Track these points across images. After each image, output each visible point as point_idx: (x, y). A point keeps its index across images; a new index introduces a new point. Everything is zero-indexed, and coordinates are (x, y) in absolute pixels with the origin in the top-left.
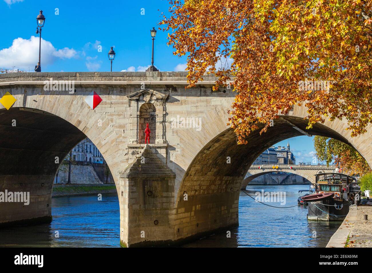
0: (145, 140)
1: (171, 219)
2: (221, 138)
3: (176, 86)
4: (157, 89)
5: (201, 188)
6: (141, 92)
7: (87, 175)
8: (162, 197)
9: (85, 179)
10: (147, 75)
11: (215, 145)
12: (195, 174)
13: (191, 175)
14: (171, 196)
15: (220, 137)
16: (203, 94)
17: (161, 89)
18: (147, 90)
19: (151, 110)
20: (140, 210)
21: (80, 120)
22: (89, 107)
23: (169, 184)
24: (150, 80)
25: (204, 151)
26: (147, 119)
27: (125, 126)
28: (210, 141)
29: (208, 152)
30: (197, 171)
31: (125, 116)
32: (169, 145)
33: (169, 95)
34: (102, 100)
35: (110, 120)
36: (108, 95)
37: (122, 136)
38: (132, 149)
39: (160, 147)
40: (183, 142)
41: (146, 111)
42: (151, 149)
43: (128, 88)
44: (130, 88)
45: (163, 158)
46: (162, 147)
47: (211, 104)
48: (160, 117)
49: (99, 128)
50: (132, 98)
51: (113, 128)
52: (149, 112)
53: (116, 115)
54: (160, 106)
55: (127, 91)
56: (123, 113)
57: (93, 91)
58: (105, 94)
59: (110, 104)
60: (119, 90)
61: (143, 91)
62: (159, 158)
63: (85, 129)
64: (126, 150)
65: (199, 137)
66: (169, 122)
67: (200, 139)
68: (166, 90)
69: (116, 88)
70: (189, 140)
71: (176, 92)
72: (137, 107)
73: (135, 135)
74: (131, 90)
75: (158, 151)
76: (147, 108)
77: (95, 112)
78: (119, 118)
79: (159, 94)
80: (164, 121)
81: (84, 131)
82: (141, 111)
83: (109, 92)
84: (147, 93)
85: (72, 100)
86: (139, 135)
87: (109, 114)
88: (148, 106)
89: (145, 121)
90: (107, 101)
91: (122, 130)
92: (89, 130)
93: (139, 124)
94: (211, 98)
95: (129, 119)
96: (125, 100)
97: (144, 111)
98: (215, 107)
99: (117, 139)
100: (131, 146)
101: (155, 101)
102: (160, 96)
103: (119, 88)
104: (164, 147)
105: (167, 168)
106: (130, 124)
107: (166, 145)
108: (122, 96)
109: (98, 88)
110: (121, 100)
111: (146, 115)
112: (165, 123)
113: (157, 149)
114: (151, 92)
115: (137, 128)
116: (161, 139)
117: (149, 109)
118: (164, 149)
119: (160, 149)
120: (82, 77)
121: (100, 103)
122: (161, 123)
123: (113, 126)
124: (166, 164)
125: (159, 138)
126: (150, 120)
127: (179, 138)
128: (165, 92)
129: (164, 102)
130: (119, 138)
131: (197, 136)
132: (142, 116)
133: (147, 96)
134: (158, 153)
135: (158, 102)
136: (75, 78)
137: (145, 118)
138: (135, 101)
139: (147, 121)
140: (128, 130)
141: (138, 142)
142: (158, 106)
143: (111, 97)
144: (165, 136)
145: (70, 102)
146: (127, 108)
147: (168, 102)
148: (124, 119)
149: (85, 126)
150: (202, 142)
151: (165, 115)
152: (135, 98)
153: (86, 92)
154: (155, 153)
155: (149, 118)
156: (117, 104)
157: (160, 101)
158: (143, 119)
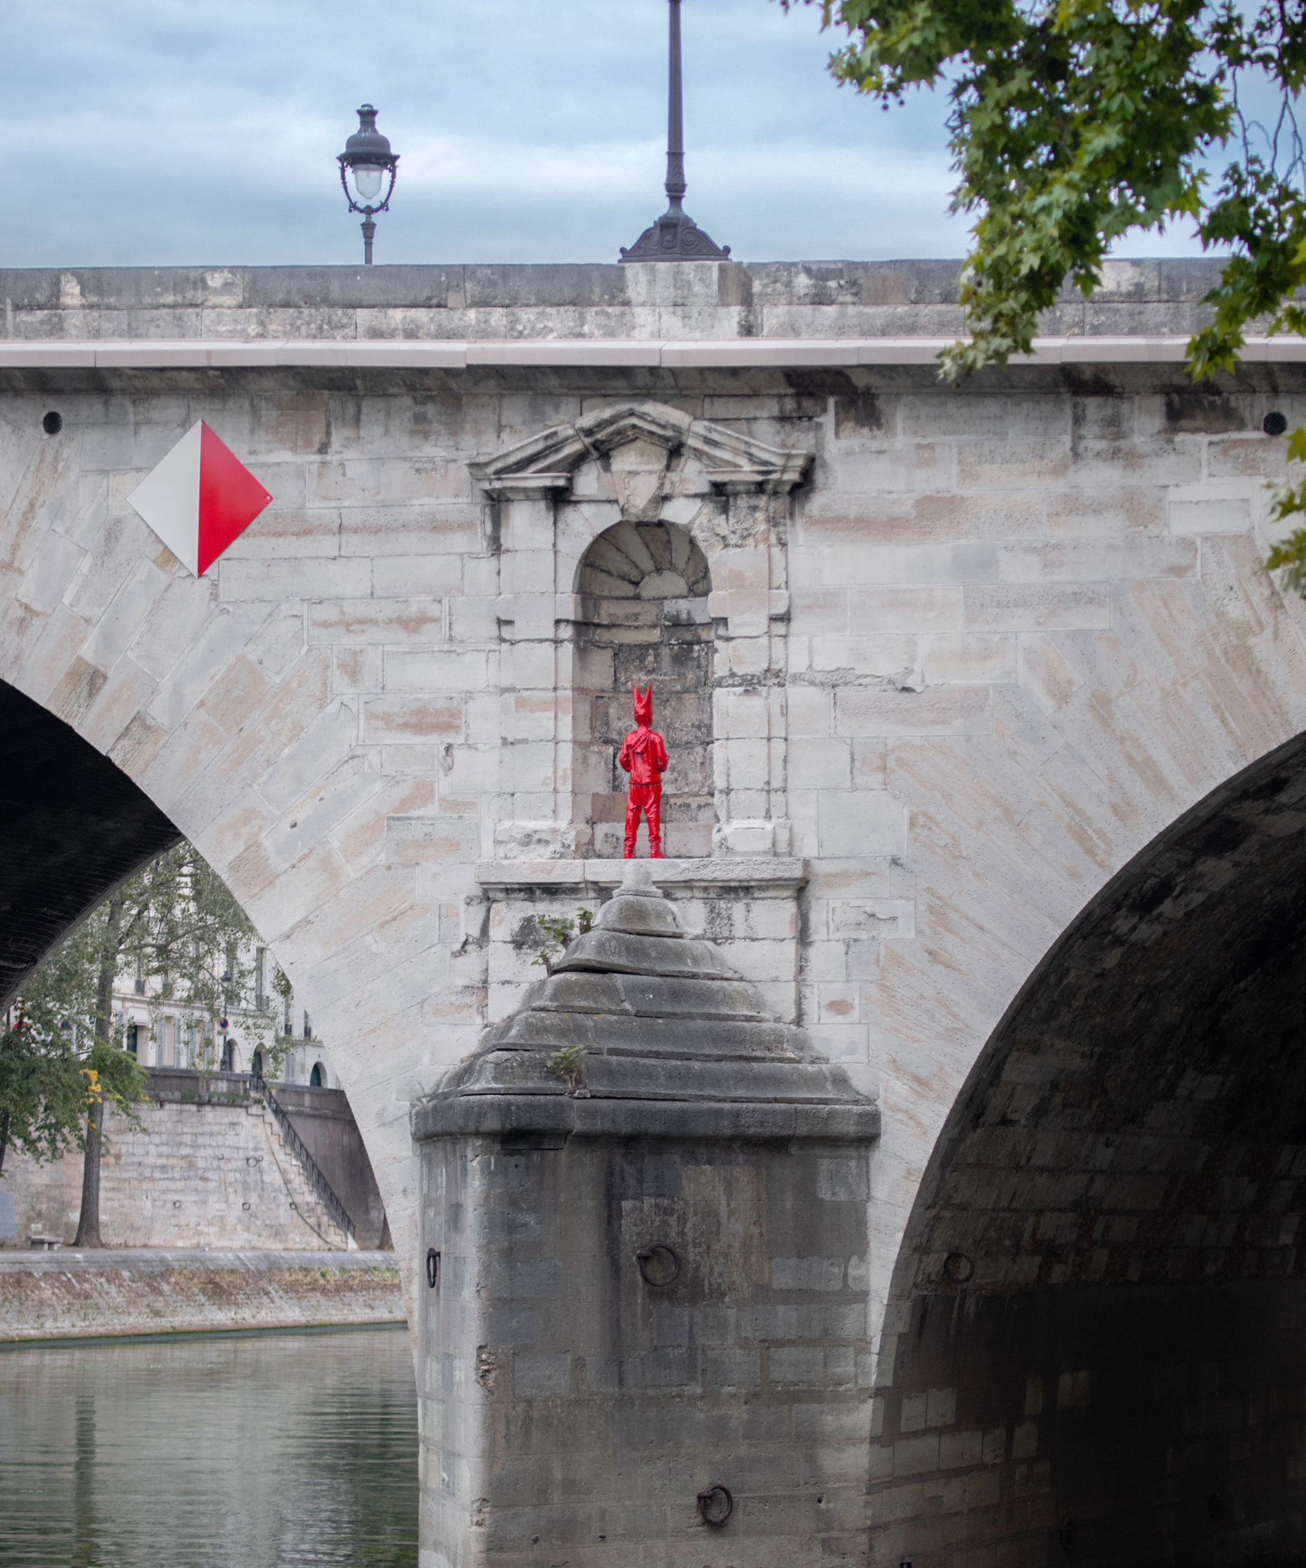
0: (620, 829)
1: (840, 1477)
2: (1249, 811)
3: (875, 381)
4: (721, 408)
5: (1098, 1231)
6: (589, 432)
7: (231, 1177)
8: (764, 1294)
9: (215, 1206)
10: (631, 293)
11: (1200, 868)
12: (1040, 1111)
13: (1005, 1121)
14: (837, 1285)
15: (1247, 804)
16: (1103, 445)
17: (749, 409)
18: (632, 413)
19: (672, 583)
20: (578, 1401)
21: (90, 658)
22: (168, 558)
23: (824, 1193)
24: (658, 335)
25: (1107, 918)
26: (642, 658)
27: (457, 714)
28: (1162, 837)
29: (1147, 932)
30: (1054, 1086)
31: (459, 631)
32: (821, 868)
33: (819, 451)
34: (271, 498)
35: (338, 667)
36: (314, 453)
37: (432, 791)
38: (516, 899)
39: (748, 881)
40: (936, 841)
41: (629, 590)
42: (672, 906)
43: (476, 395)
44: (495, 400)
45: (775, 980)
46: (763, 883)
47: (1170, 532)
48: (747, 641)
49: (245, 733)
50: (509, 484)
51: (365, 730)
52: (659, 599)
53: (380, 620)
54: (747, 549)
55: (468, 426)
56: (440, 601)
57: (200, 423)
58: (294, 450)
59: (336, 530)
60: (409, 414)
61: (601, 425)
62: (741, 979)
63: (137, 736)
64: (470, 908)
65: (1068, 804)
66: (819, 678)
67: (1078, 819)
68: (794, 415)
69: (380, 404)
70: (985, 829)
71: (875, 428)
72: (552, 553)
73: (543, 788)
74: (499, 416)
75: (729, 918)
76: (638, 563)
77: (215, 600)
78: (409, 650)
79: (735, 451)
80: (780, 671)
81: (128, 756)
82: (588, 590)
83: (324, 430)
84: (635, 439)
85: (33, 495)
86: (570, 789)
87: (330, 612)
88: (648, 547)
89: (626, 670)
90: (310, 511)
91: (434, 743)
92: (164, 746)
93: (569, 693)
94: (1161, 482)
95: (491, 654)
96: (457, 496)
97: (615, 593)
98: (1196, 550)
99: (392, 818)
100: (507, 881)
101: (698, 502)
102: (743, 461)
103: (408, 401)
104: (777, 886)
105: (806, 1054)
106: (495, 693)
107: (798, 872)
108: (429, 466)
109: (239, 396)
110: (426, 500)
111: (630, 627)
112: (783, 685)
113: (722, 904)
114: (669, 433)
115: (553, 728)
116: (751, 821)
117: (659, 570)
118: (776, 898)
119: (745, 901)
120: (103, 312)
121: (256, 521)
122: (750, 684)
123: (362, 711)
124: (793, 1027)
125: (733, 814)
126: (663, 664)
127: (905, 810)
128: (788, 426)
129: (771, 509)
130: (409, 815)
131: (1049, 790)
132: (594, 634)
133: (634, 468)
134: (727, 939)
135: (725, 510)
136: (50, 319)
137: (621, 645)
138: (536, 503)
139: (641, 669)
140: (481, 747)
141: (569, 846)
142: (726, 546)
143: (344, 475)
144: (790, 794)
145: (16, 517)
146: (471, 565)
147: (806, 512)
148: (450, 651)
149: (136, 711)
150: (1091, 839)
151: (785, 618)
152: (535, 479)
153: (143, 430)
154: (709, 935)
155: (656, 644)
156: (394, 529)
157: (743, 502)
158: (607, 656)
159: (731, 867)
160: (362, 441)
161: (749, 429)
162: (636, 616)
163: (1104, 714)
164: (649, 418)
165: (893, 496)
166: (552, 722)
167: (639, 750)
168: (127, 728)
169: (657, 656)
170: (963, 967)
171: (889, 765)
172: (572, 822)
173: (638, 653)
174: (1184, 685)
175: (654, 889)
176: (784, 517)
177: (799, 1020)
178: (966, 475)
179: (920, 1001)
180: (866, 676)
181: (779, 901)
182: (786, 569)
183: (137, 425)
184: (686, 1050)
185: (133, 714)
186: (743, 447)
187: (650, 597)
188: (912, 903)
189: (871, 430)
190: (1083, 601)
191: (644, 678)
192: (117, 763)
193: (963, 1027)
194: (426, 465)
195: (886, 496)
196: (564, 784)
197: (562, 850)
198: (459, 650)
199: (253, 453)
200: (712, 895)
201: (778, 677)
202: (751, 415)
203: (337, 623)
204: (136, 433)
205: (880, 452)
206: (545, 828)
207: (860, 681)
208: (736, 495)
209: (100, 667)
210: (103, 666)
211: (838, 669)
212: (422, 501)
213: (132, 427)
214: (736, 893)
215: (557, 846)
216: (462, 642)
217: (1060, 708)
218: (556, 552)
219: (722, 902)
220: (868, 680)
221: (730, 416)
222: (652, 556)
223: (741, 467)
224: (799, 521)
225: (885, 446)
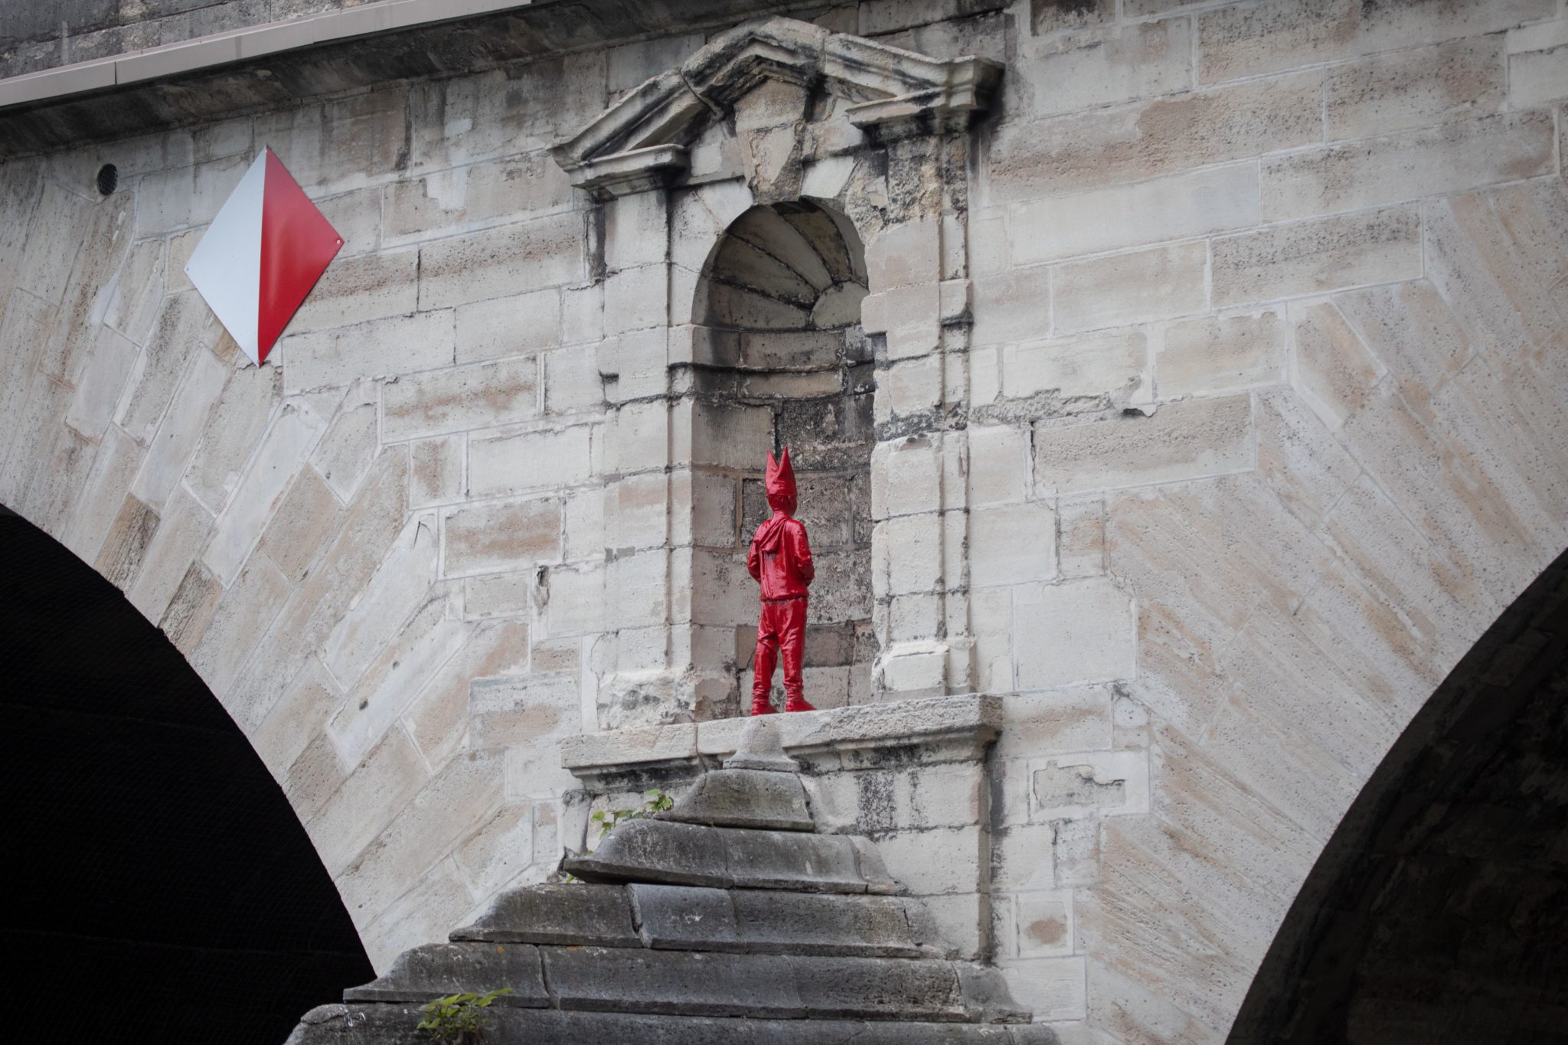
4: (880, 16)
6: (699, 76)
17: (917, 12)
18: (753, 40)
19: (856, 301)
21: (142, 497)
22: (227, 344)
26: (818, 419)
27: (554, 522)
31: (556, 399)
32: (1017, 708)
33: (1009, 59)
34: (343, 242)
35: (416, 471)
36: (393, 170)
37: (524, 639)
38: (619, 790)
39: (909, 737)
40: (1176, 651)
41: (798, 318)
42: (810, 783)
43: (579, 53)
44: (602, 55)
45: (951, 892)
46: (930, 739)
47: (1510, 105)
48: (911, 364)
49: (310, 578)
50: (603, 170)
51: (446, 558)
52: (840, 327)
53: (464, 396)
54: (909, 222)
55: (569, 99)
56: (534, 359)
57: (265, 151)
58: (370, 173)
59: (414, 274)
60: (500, 97)
61: (715, 63)
62: (904, 893)
63: (191, 597)
64: (571, 808)
65: (1368, 573)
66: (1013, 410)
67: (1383, 596)
68: (977, 9)
69: (467, 86)
70: (1247, 625)
71: (1085, 11)
72: (664, 268)
73: (652, 620)
74: (608, 78)
75: (889, 798)
76: (807, 275)
77: (278, 395)
78: (498, 435)
79: (883, 72)
80: (958, 405)
81: (182, 626)
82: (727, 320)
83: (403, 135)
84: (765, 79)
85: (85, 280)
86: (689, 617)
87: (406, 393)
88: (814, 248)
89: (795, 437)
90: (386, 252)
91: (525, 568)
92: (221, 608)
93: (687, 473)
94: (1494, 27)
95: (596, 428)
96: (555, 203)
97: (775, 324)
98: (1552, 129)
99: (477, 683)
100: (600, 762)
101: (849, 163)
102: (896, 88)
103: (499, 76)
104: (950, 741)
105: (993, 1007)
106: (599, 485)
107: (971, 716)
108: (523, 166)
109: (308, 105)
110: (519, 216)
111: (799, 372)
112: (963, 427)
113: (880, 777)
114: (800, 61)
115: (664, 529)
116: (919, 642)
117: (837, 283)
118: (951, 762)
119: (909, 770)
120: (165, 19)
121: (324, 276)
122: (916, 430)
123: (443, 531)
124: (976, 966)
125: (895, 634)
126: (847, 425)
127: (1133, 606)
128: (968, 29)
129: (944, 157)
130: (497, 677)
131: (1339, 553)
132: (740, 386)
133: (764, 123)
134: (887, 830)
135: (882, 168)
136: (107, 41)
137: (786, 401)
138: (645, 196)
139: (817, 435)
140: (583, 568)
141: (687, 704)
142: (886, 222)
143: (425, 195)
144: (974, 597)
145: (67, 313)
146: (572, 298)
147: (993, 156)
148: (546, 431)
149: (190, 562)
150: (1404, 628)
151: (964, 322)
152: (636, 159)
153: (204, 169)
154: (863, 827)
155: (837, 395)
156: (482, 263)
157: (904, 152)
158: (763, 418)
159: (884, 717)
160: (446, 143)
161: (917, 41)
162: (808, 355)
163: (1419, 418)
164: (775, 43)
165: (1110, 111)
166: (664, 519)
167: (768, 547)
168: (181, 587)
169: (839, 413)
170: (1219, 855)
171: (1108, 536)
172: (692, 667)
173: (812, 411)
174: (1539, 355)
175: (785, 759)
176: (963, 168)
177: (988, 954)
178: (1212, 64)
179: (1158, 915)
180: (1077, 399)
181: (957, 766)
182: (966, 246)
183: (197, 165)
184: (736, 1002)
185: (187, 567)
186: (891, 64)
187: (829, 325)
188: (1143, 754)
189: (1080, 14)
190: (1384, 237)
191: (821, 448)
192: (169, 636)
193: (1221, 953)
194: (520, 165)
195: (1100, 113)
196: (681, 612)
197: (678, 711)
198: (558, 428)
199: (322, 182)
200: (866, 764)
201: (956, 415)
202: (920, 21)
203: (416, 407)
204: (195, 177)
205: (1090, 47)
206: (653, 679)
207: (1069, 407)
208: (895, 141)
209: (152, 506)
210: (156, 504)
211: (1037, 393)
212: (515, 218)
213: (192, 169)
214: (898, 757)
215: (671, 707)
216: (560, 414)
217: (1353, 416)
218: (670, 265)
219: (880, 774)
220: (1080, 405)
221: (892, 26)
222: (824, 262)
223: (894, 96)
224: (984, 170)
225: (1099, 35)
